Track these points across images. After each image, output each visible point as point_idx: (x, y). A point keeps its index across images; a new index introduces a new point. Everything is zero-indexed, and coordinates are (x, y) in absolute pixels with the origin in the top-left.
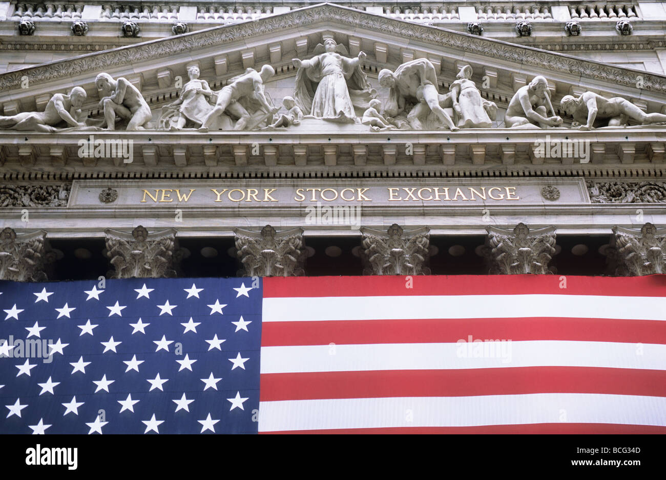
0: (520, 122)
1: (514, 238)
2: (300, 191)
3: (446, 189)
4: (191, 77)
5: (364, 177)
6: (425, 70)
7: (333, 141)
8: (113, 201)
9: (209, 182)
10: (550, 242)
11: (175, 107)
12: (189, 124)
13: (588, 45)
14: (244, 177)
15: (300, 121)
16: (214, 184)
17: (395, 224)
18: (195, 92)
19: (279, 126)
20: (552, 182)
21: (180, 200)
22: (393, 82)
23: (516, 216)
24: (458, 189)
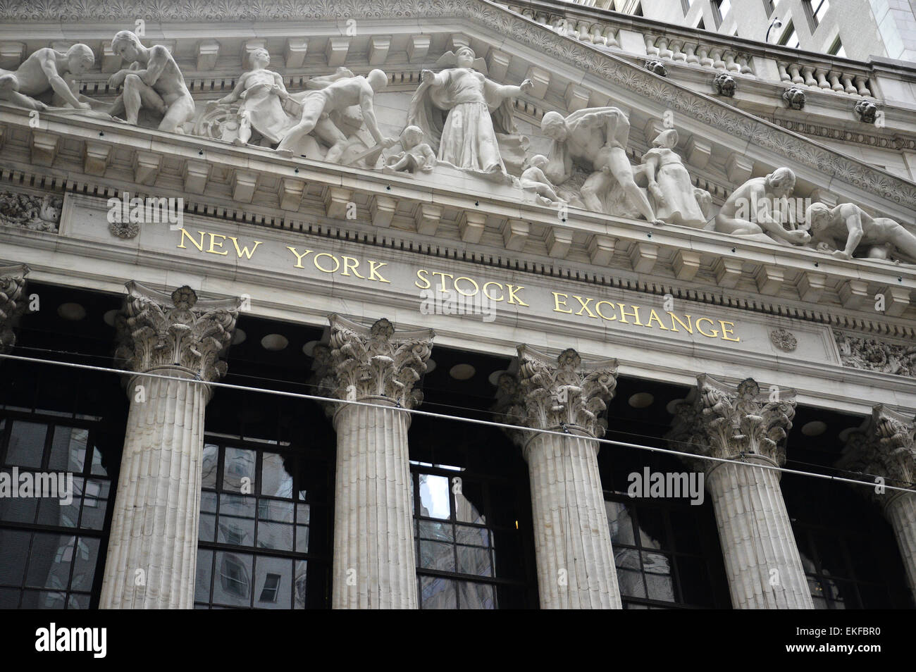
0: (748, 229)
1: (734, 397)
2: (423, 273)
3: (636, 308)
4: (256, 63)
5: (517, 268)
6: (618, 125)
7: (483, 208)
8: (132, 238)
9: (284, 235)
10: (788, 412)
11: (226, 105)
12: (257, 138)
13: (810, 126)
14: (338, 237)
15: (432, 168)
16: (291, 239)
17: (572, 349)
18: (268, 90)
19: (403, 169)
20: (786, 324)
21: (240, 255)
22: (563, 133)
23: (737, 366)
24: (653, 311)
